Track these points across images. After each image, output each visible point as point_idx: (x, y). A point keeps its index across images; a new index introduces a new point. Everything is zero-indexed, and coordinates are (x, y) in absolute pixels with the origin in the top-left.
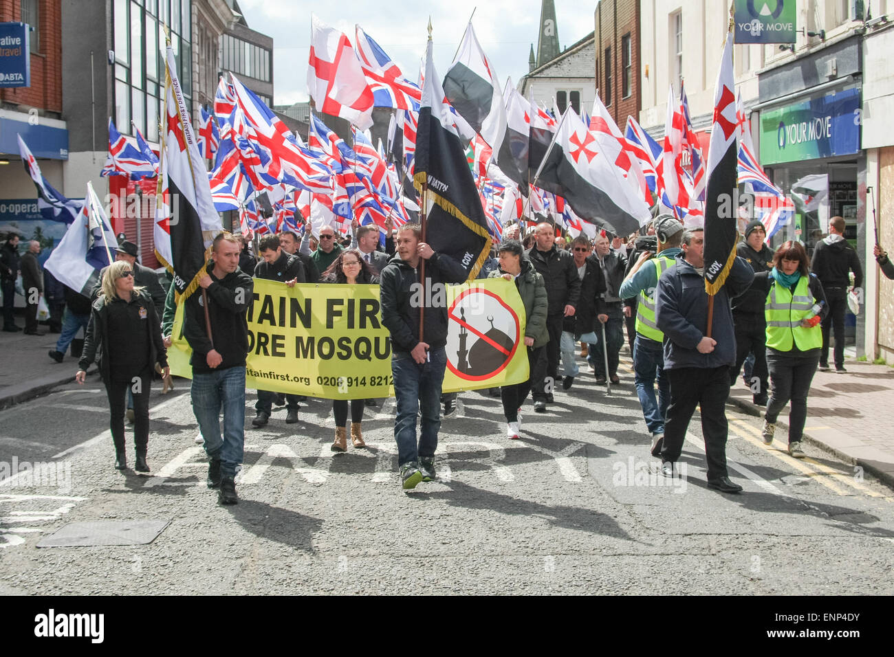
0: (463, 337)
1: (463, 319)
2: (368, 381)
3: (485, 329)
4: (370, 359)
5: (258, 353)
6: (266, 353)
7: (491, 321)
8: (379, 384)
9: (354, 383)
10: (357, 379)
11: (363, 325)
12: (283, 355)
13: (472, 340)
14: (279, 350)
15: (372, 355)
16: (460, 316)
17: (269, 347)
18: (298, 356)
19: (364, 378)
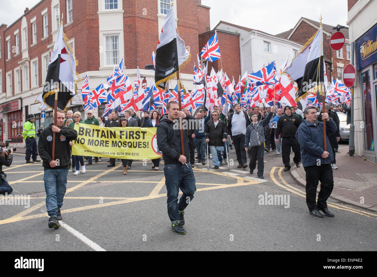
2: (131, 154)
4: (132, 148)
5: (100, 146)
6: (103, 146)
9: (127, 154)
10: (128, 153)
11: (130, 138)
12: (108, 146)
14: (107, 145)
15: (132, 146)
17: (104, 144)
18: (112, 146)
19: (130, 153)
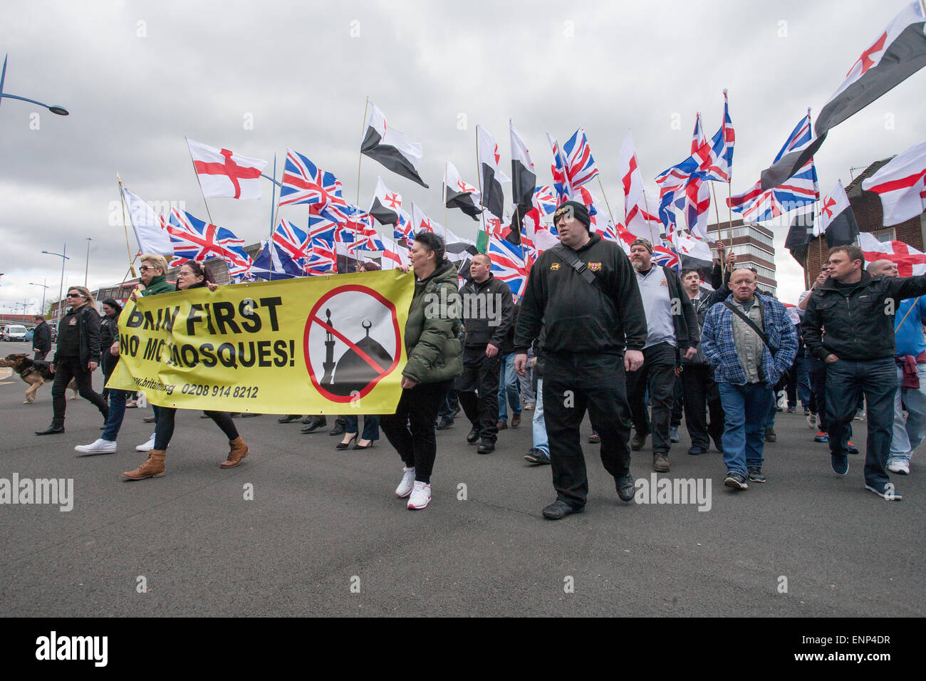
0: (330, 345)
1: (329, 323)
2: (232, 391)
3: (356, 336)
4: (234, 366)
7: (367, 328)
8: (242, 396)
9: (219, 392)
10: (223, 389)
11: (223, 331)
13: (340, 350)
15: (238, 362)
16: (325, 320)
